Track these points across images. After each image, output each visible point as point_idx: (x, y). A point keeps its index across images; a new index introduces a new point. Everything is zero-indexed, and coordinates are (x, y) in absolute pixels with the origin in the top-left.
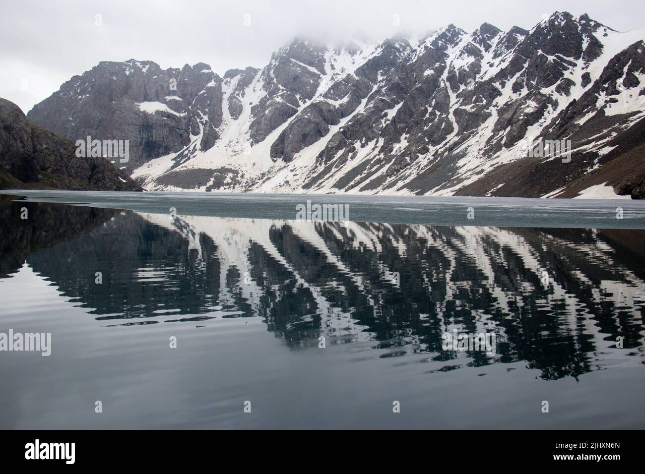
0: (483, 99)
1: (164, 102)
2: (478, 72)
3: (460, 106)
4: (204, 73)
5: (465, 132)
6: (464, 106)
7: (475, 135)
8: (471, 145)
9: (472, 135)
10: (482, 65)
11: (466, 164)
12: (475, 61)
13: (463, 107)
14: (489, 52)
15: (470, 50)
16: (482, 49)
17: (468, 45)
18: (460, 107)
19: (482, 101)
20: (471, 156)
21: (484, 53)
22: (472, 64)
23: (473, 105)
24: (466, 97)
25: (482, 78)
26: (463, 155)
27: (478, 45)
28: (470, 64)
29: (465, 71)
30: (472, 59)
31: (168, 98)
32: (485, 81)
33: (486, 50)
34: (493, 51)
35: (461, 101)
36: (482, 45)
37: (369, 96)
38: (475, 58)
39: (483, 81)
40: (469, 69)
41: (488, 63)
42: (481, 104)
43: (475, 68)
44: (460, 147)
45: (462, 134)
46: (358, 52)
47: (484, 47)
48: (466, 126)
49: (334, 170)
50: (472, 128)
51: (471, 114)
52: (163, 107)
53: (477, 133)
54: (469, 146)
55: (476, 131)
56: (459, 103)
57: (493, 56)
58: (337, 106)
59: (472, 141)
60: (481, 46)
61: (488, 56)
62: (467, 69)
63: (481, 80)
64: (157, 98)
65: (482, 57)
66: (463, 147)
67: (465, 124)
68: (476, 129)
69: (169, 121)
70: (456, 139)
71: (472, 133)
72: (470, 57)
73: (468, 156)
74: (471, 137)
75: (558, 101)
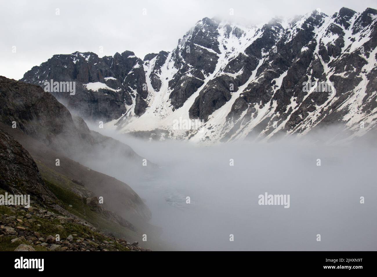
0: (353, 67)
1: (104, 82)
2: (343, 46)
3: (334, 73)
4: (130, 58)
5: (342, 94)
6: (338, 74)
7: (352, 95)
8: (351, 104)
9: (349, 96)
10: (344, 40)
11: (350, 119)
12: (339, 37)
13: (337, 75)
15: (333, 29)
16: (343, 27)
17: (332, 26)
18: (334, 75)
19: (353, 69)
20: (353, 113)
21: (345, 31)
22: (337, 40)
23: (345, 72)
24: (338, 67)
25: (348, 51)
26: (346, 111)
27: (339, 25)
28: (336, 41)
29: (332, 46)
30: (336, 37)
31: (107, 79)
32: (352, 53)
33: (347, 28)
34: (352, 28)
35: (334, 69)
36: (343, 25)
37: (257, 68)
38: (338, 35)
39: (350, 53)
40: (336, 44)
41: (349, 38)
42: (352, 71)
43: (340, 43)
44: (341, 105)
45: (340, 95)
46: (243, 35)
48: (343, 89)
49: (242, 127)
50: (348, 90)
51: (346, 79)
52: (103, 86)
53: (353, 94)
54: (349, 105)
55: (352, 92)
56: (333, 71)
57: (352, 32)
58: (235, 78)
59: (351, 100)
60: (341, 26)
61: (348, 33)
62: (334, 45)
63: (347, 53)
64: (99, 79)
65: (344, 34)
66: (344, 105)
67: (342, 88)
68: (351, 91)
69: (109, 96)
70: (336, 99)
71: (349, 94)
72: (335, 35)
73: (350, 112)
74: (349, 97)
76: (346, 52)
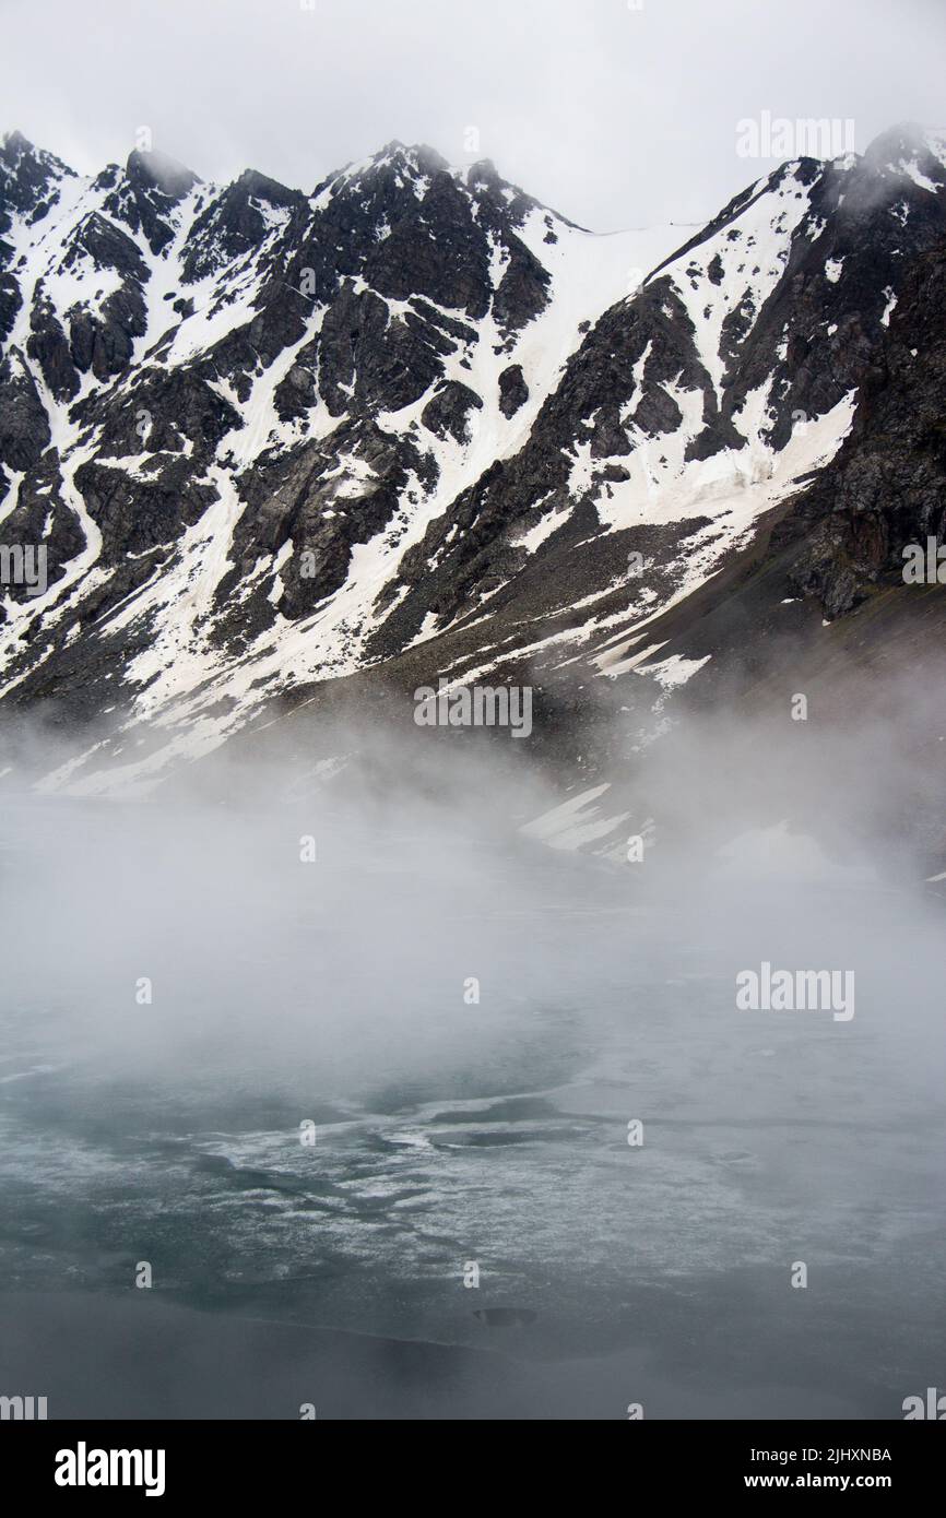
0: (182, 436)
2: (140, 329)
3: (96, 456)
5: (130, 555)
6: (113, 459)
7: (170, 566)
8: (165, 605)
9: (159, 566)
10: (147, 301)
11: (158, 674)
12: (124, 286)
13: (111, 462)
14: (165, 255)
15: (98, 244)
16: (141, 241)
17: (92, 224)
18: (97, 461)
19: (179, 446)
20: (173, 647)
21: (148, 257)
22: (116, 298)
23: (147, 455)
24: (112, 423)
25: (162, 357)
26: (142, 638)
27: (123, 226)
28: (109, 299)
29: (94, 322)
30: (110, 281)
32: (177, 369)
33: (158, 247)
34: (182, 254)
35: (97, 436)
36: (141, 230)
38: (121, 275)
39: (168, 366)
40: (108, 318)
41: (169, 296)
42: (178, 454)
43: (127, 312)
44: (121, 609)
45: (120, 560)
47: (148, 234)
48: (134, 532)
50: (155, 541)
51: (146, 490)
53: (177, 560)
54: (157, 609)
55: (171, 551)
56: (90, 442)
57: (181, 271)
59: (162, 589)
60: (135, 232)
61: (164, 272)
62: (101, 317)
63: (159, 364)
65: (146, 274)
66: (136, 609)
67: (128, 525)
68: (170, 545)
70: (101, 577)
71: (159, 558)
72: (104, 272)
73: (159, 644)
74: (158, 573)
75: (438, 459)
76: (151, 362)
